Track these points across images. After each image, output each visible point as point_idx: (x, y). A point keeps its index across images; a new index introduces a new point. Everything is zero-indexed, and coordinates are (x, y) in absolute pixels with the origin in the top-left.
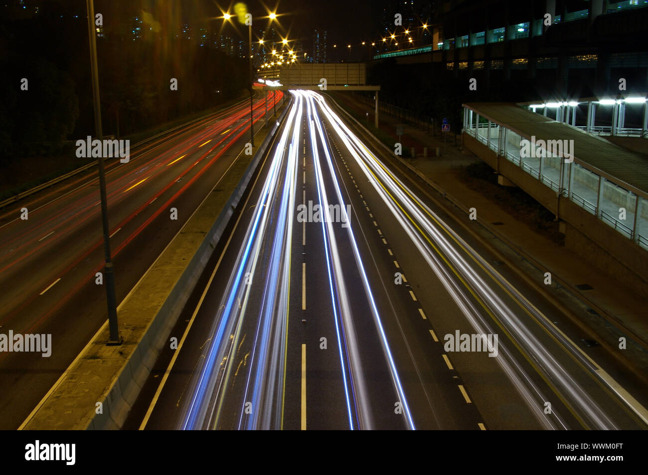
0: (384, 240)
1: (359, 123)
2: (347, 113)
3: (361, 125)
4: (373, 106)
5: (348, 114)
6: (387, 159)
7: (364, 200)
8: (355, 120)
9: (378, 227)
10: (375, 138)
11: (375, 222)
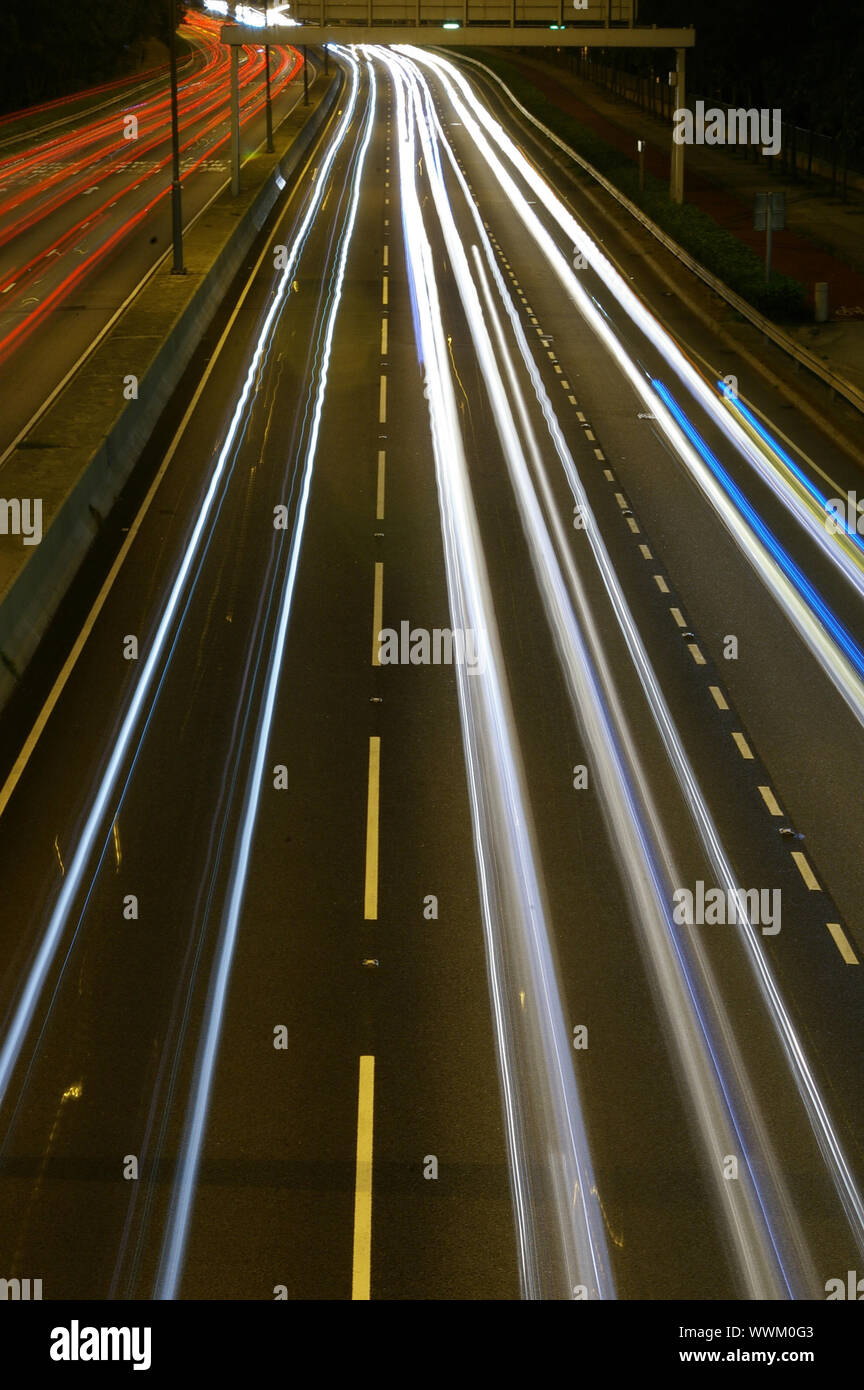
0: (694, 648)
1: (606, 183)
2: (558, 142)
3: (614, 192)
4: (666, 112)
5: (564, 147)
6: (716, 328)
7: (622, 491)
8: (594, 173)
9: (674, 599)
10: (670, 245)
11: (659, 579)
